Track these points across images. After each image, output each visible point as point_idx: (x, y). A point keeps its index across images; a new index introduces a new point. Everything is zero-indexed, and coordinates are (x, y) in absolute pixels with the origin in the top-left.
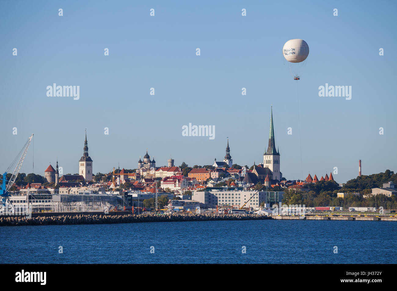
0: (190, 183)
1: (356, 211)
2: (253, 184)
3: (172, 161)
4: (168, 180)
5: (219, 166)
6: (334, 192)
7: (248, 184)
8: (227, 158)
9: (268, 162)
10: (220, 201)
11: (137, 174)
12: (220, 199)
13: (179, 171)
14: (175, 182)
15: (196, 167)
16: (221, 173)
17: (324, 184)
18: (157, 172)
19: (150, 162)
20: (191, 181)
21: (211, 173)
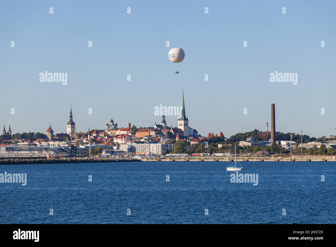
0: (132, 139)
1: (216, 156)
2: (170, 139)
3: (130, 124)
4: (118, 137)
5: (158, 128)
6: (216, 144)
7: (166, 139)
8: (163, 122)
9: (181, 125)
10: (137, 150)
11: (105, 133)
12: (137, 149)
13: (130, 131)
14: (122, 138)
15: (141, 128)
16: (156, 132)
17: (214, 139)
18: (116, 131)
19: (114, 125)
20: (132, 138)
21: (151, 132)
